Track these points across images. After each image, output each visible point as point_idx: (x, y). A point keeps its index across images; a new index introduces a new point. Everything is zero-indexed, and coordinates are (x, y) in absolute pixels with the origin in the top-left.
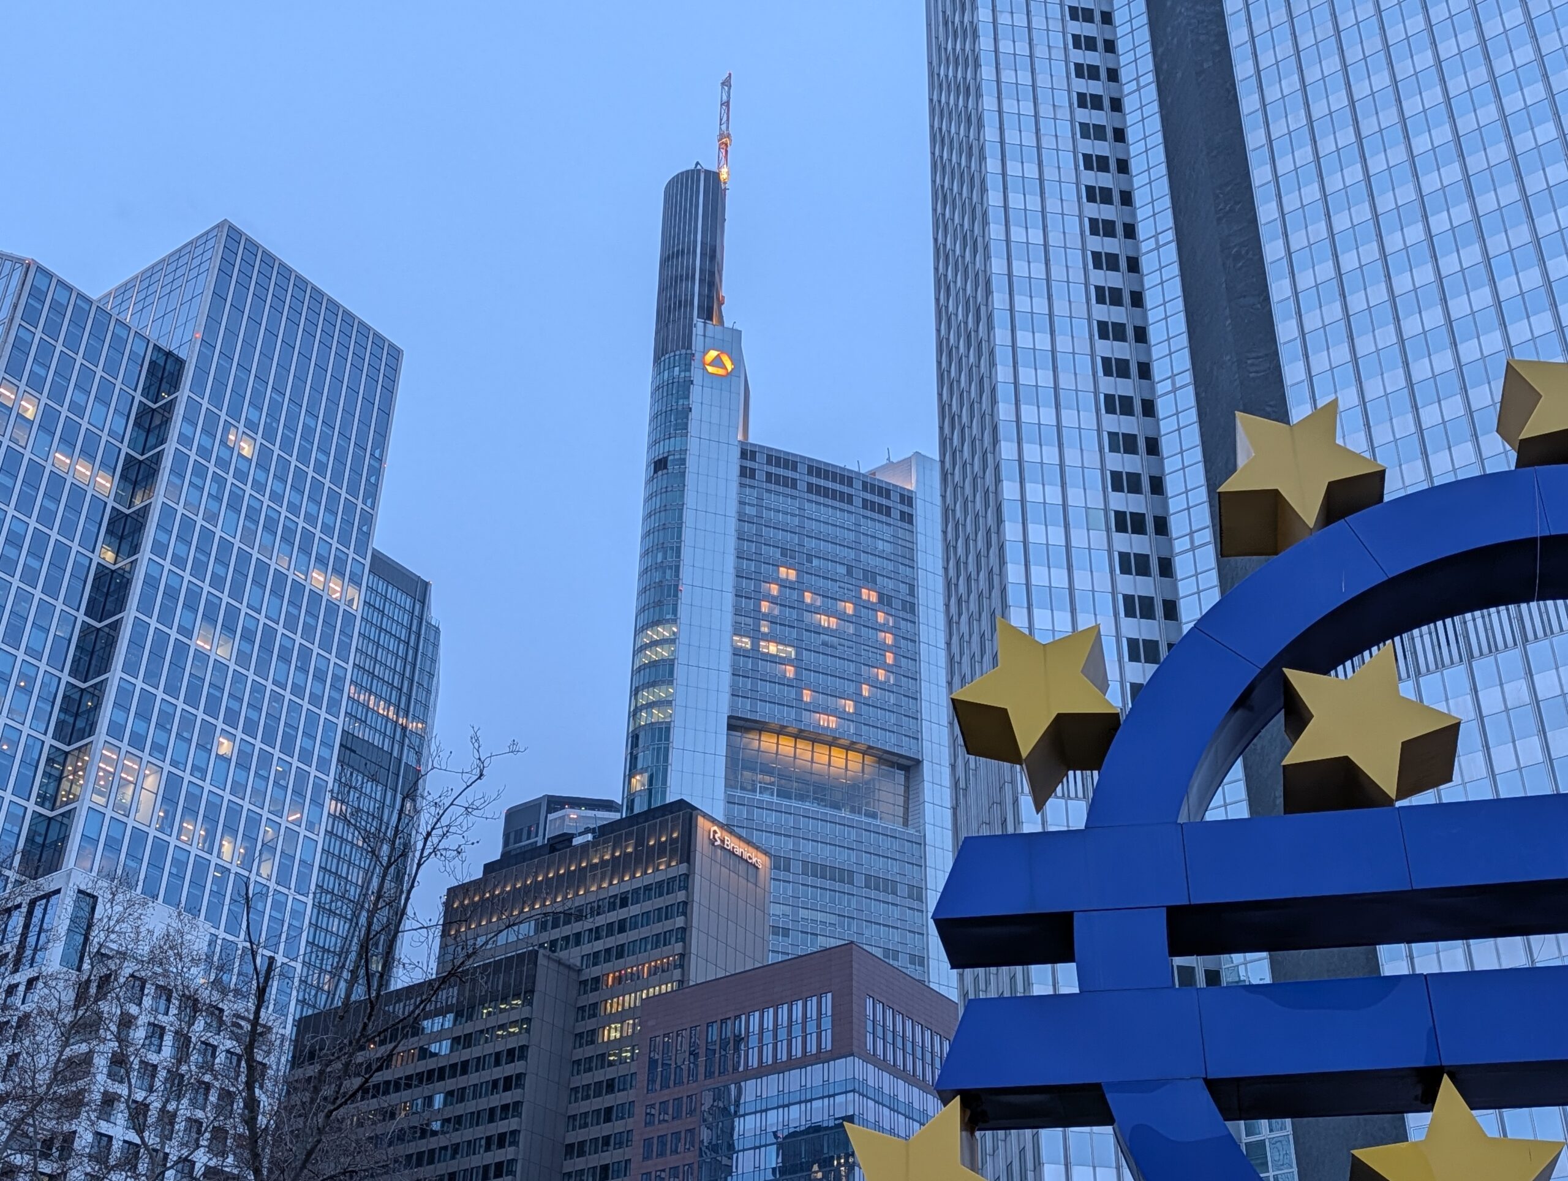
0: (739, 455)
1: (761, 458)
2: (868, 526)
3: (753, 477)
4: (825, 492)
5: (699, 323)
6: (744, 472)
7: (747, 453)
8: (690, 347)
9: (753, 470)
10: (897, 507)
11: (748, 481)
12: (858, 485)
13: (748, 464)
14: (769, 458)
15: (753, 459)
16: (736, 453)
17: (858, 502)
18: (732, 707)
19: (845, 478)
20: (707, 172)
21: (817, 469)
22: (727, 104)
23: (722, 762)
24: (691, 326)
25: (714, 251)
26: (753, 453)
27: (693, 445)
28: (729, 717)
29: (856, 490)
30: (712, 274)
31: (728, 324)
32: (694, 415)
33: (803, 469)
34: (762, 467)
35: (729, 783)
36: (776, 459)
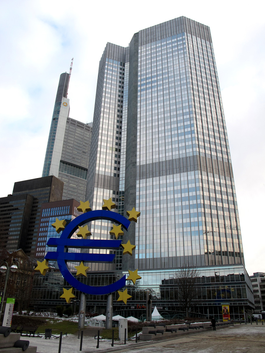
2: (86, 132)
3: (68, 123)
4: (80, 127)
5: (63, 97)
7: (68, 119)
8: (61, 101)
9: (69, 122)
12: (85, 126)
13: (68, 121)
14: (71, 120)
16: (66, 119)
17: (84, 128)
18: (61, 158)
19: (83, 124)
20: (67, 74)
21: (79, 123)
22: (72, 63)
23: (59, 167)
24: (62, 98)
25: (67, 86)
26: (69, 119)
27: (60, 117)
28: (60, 160)
30: (66, 90)
31: (68, 98)
32: (60, 112)
33: (77, 122)
34: (70, 122)
35: (59, 170)
36: (73, 120)
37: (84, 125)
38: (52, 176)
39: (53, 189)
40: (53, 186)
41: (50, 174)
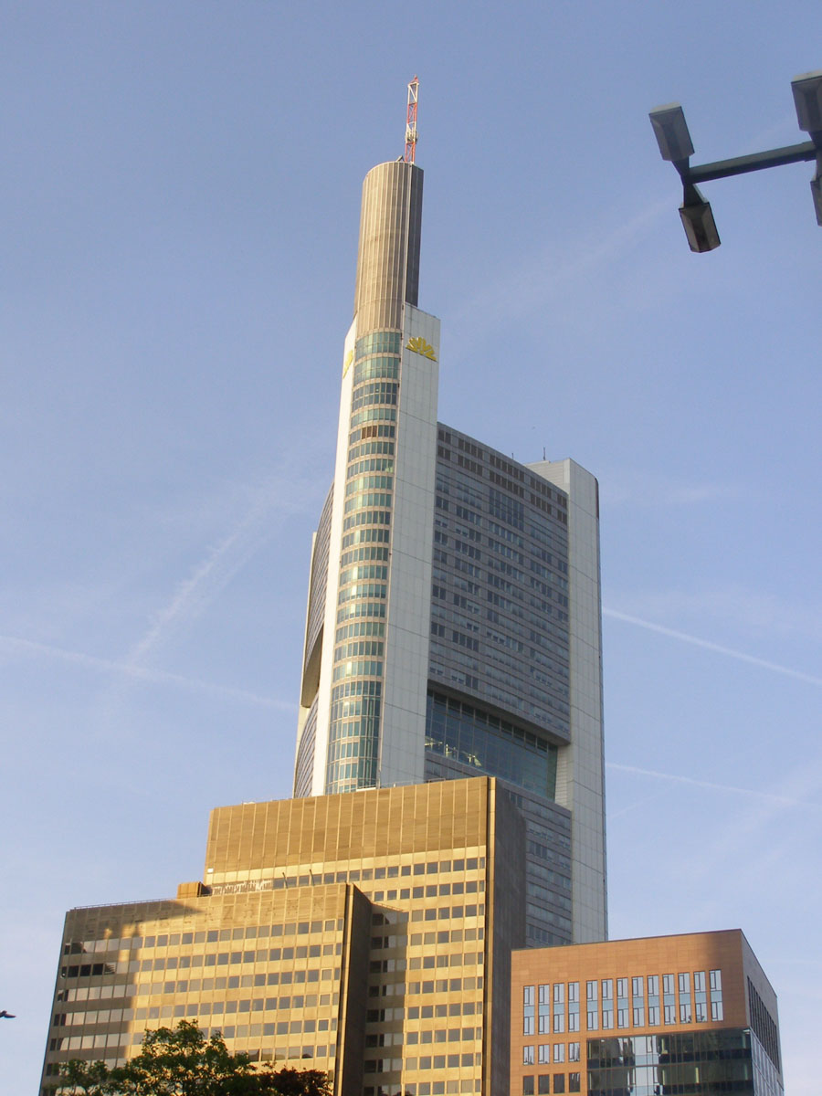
0: (437, 436)
1: (454, 441)
5: (407, 306)
6: (441, 452)
7: (444, 434)
8: (398, 327)
11: (444, 461)
12: (527, 480)
13: (444, 445)
14: (461, 443)
15: (448, 441)
18: (430, 671)
21: (497, 460)
27: (401, 419)
28: (428, 682)
29: (526, 485)
33: (486, 457)
37: (522, 474)
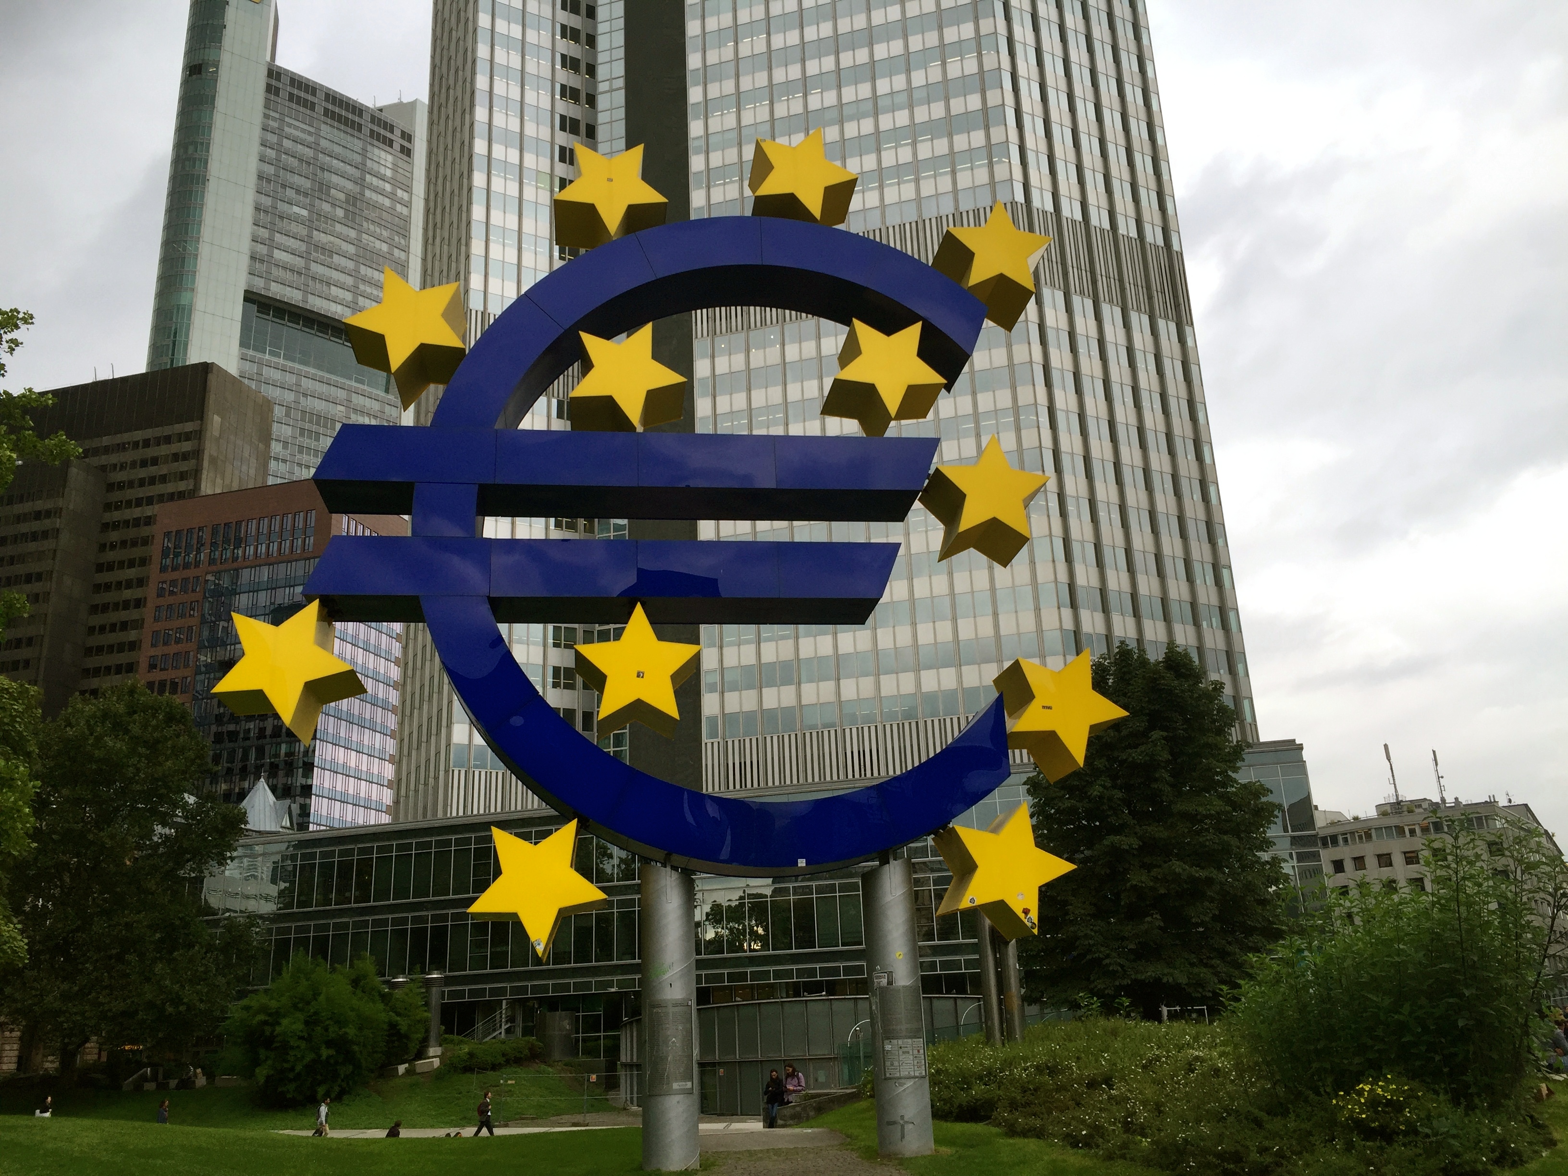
0: (266, 73)
2: (373, 153)
3: (277, 94)
4: (339, 119)
6: (269, 89)
7: (275, 74)
9: (277, 89)
10: (398, 141)
11: (273, 97)
12: (367, 117)
13: (274, 82)
14: (293, 80)
15: (278, 79)
16: (263, 72)
17: (366, 131)
18: (250, 281)
19: (356, 109)
21: (332, 97)
23: (238, 326)
26: (278, 74)
27: (226, 59)
28: (245, 291)
29: (366, 119)
32: (228, 34)
33: (321, 95)
34: (286, 89)
35: (244, 344)
36: (298, 82)
37: (361, 111)
38: (205, 368)
39: (216, 433)
40: (217, 419)
41: (194, 357)
